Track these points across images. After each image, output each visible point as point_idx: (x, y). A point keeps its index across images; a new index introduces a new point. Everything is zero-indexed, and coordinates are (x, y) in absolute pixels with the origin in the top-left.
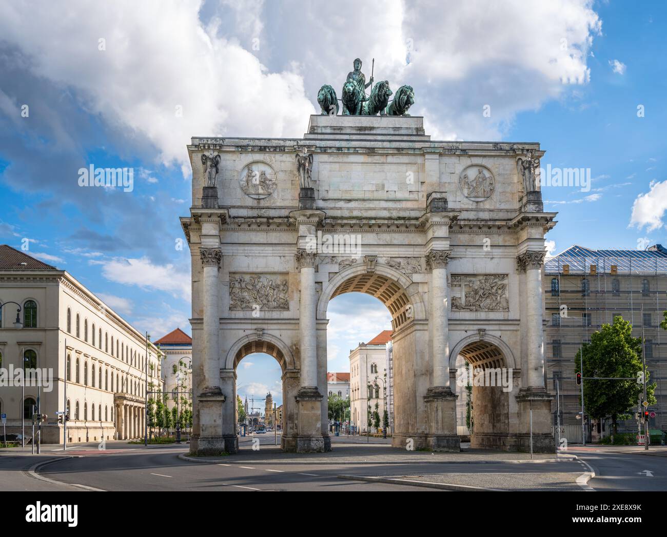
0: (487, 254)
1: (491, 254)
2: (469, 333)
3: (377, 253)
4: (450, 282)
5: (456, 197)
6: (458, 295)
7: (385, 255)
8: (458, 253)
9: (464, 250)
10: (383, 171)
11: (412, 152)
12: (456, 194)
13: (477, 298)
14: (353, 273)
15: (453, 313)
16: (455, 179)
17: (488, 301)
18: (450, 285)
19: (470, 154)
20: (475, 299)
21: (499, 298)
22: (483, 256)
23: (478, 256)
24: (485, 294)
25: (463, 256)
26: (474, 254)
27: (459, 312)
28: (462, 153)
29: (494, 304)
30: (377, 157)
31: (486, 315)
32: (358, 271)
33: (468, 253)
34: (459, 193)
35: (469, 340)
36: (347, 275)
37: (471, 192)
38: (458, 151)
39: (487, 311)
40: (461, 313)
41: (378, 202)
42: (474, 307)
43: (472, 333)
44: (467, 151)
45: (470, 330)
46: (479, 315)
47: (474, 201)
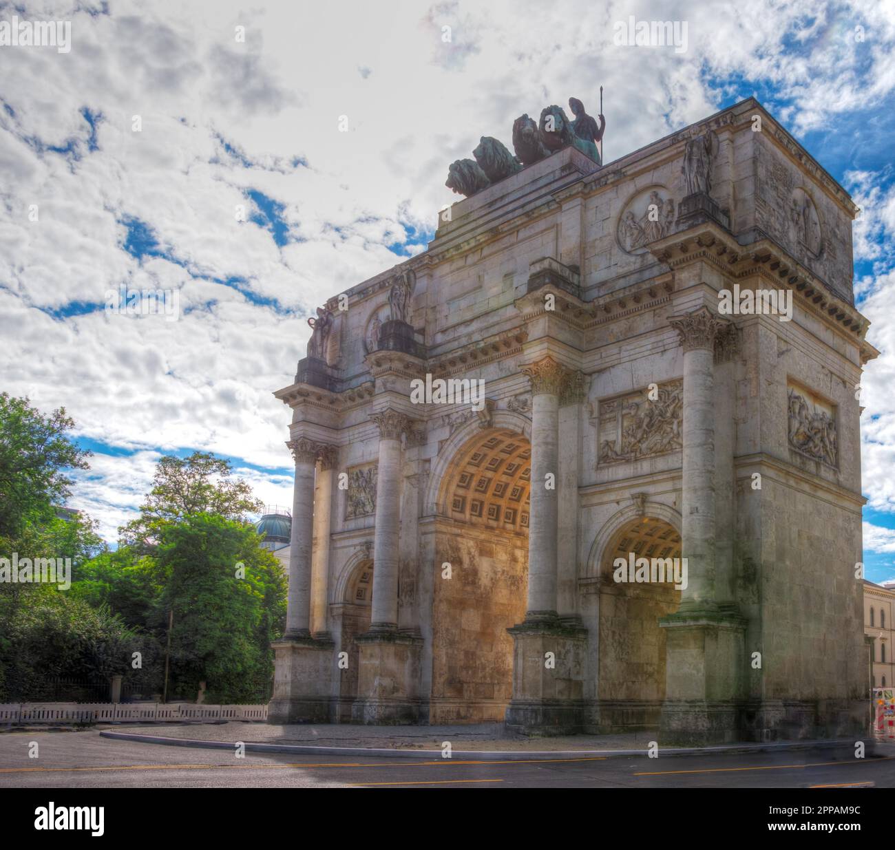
0: (655, 345)
1: (660, 344)
2: (623, 505)
3: (497, 393)
4: (596, 414)
5: (610, 259)
6: (611, 437)
7: (507, 395)
8: (607, 360)
9: (616, 351)
10: (513, 258)
11: (546, 210)
12: (610, 254)
13: (639, 436)
14: (468, 434)
15: (599, 471)
16: (610, 227)
17: (657, 437)
18: (596, 421)
19: (629, 173)
20: (635, 438)
21: (675, 427)
22: (648, 353)
23: (640, 355)
24: (652, 426)
25: (616, 362)
26: (632, 352)
27: (608, 467)
28: (616, 178)
29: (665, 441)
30: (506, 240)
31: (651, 465)
32: (473, 430)
33: (624, 354)
34: (616, 250)
35: (622, 519)
36: (460, 440)
37: (636, 240)
38: (609, 177)
39: (654, 457)
40: (610, 470)
41: (503, 310)
42: (633, 454)
43: (628, 503)
44: (623, 170)
45: (624, 499)
46: (639, 466)
47: (638, 255)
